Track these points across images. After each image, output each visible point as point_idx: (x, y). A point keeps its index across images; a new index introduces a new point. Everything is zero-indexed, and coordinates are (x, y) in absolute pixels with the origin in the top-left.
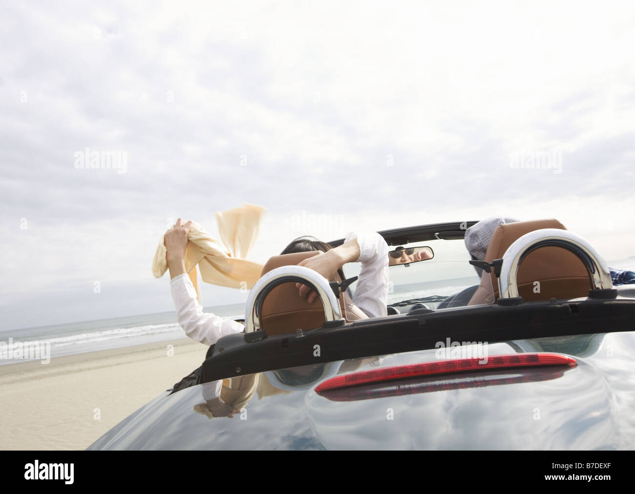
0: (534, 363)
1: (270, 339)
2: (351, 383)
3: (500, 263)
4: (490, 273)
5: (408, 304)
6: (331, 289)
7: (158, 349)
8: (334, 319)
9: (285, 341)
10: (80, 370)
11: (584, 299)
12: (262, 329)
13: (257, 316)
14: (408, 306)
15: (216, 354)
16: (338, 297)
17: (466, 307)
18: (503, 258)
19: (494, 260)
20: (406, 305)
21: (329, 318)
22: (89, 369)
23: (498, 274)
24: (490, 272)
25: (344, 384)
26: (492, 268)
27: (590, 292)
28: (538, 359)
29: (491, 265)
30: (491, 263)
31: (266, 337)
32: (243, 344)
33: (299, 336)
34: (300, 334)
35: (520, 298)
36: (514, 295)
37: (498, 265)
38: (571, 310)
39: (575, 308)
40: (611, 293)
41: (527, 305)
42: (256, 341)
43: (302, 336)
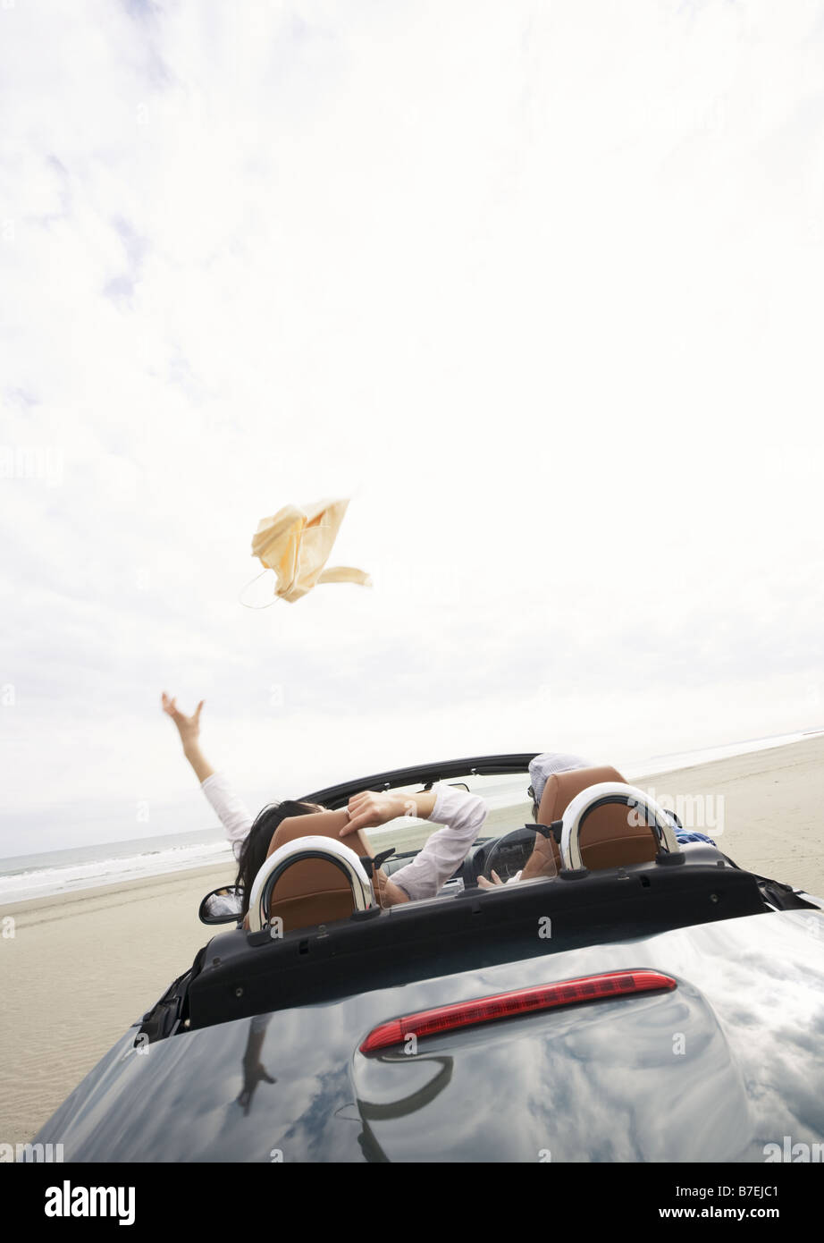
3: (560, 825)
4: (549, 840)
6: (362, 867)
8: (366, 908)
9: (304, 942)
11: (652, 866)
15: (207, 967)
18: (563, 819)
19: (552, 822)
21: (361, 907)
23: (559, 841)
24: (550, 837)
26: (550, 833)
27: (658, 856)
28: (634, 982)
29: (549, 829)
30: (549, 826)
32: (246, 949)
33: (321, 937)
34: (323, 934)
35: (585, 868)
36: (578, 865)
37: (558, 828)
38: (641, 883)
39: (645, 879)
40: (680, 858)
41: (592, 877)
42: (264, 944)
43: (326, 936)
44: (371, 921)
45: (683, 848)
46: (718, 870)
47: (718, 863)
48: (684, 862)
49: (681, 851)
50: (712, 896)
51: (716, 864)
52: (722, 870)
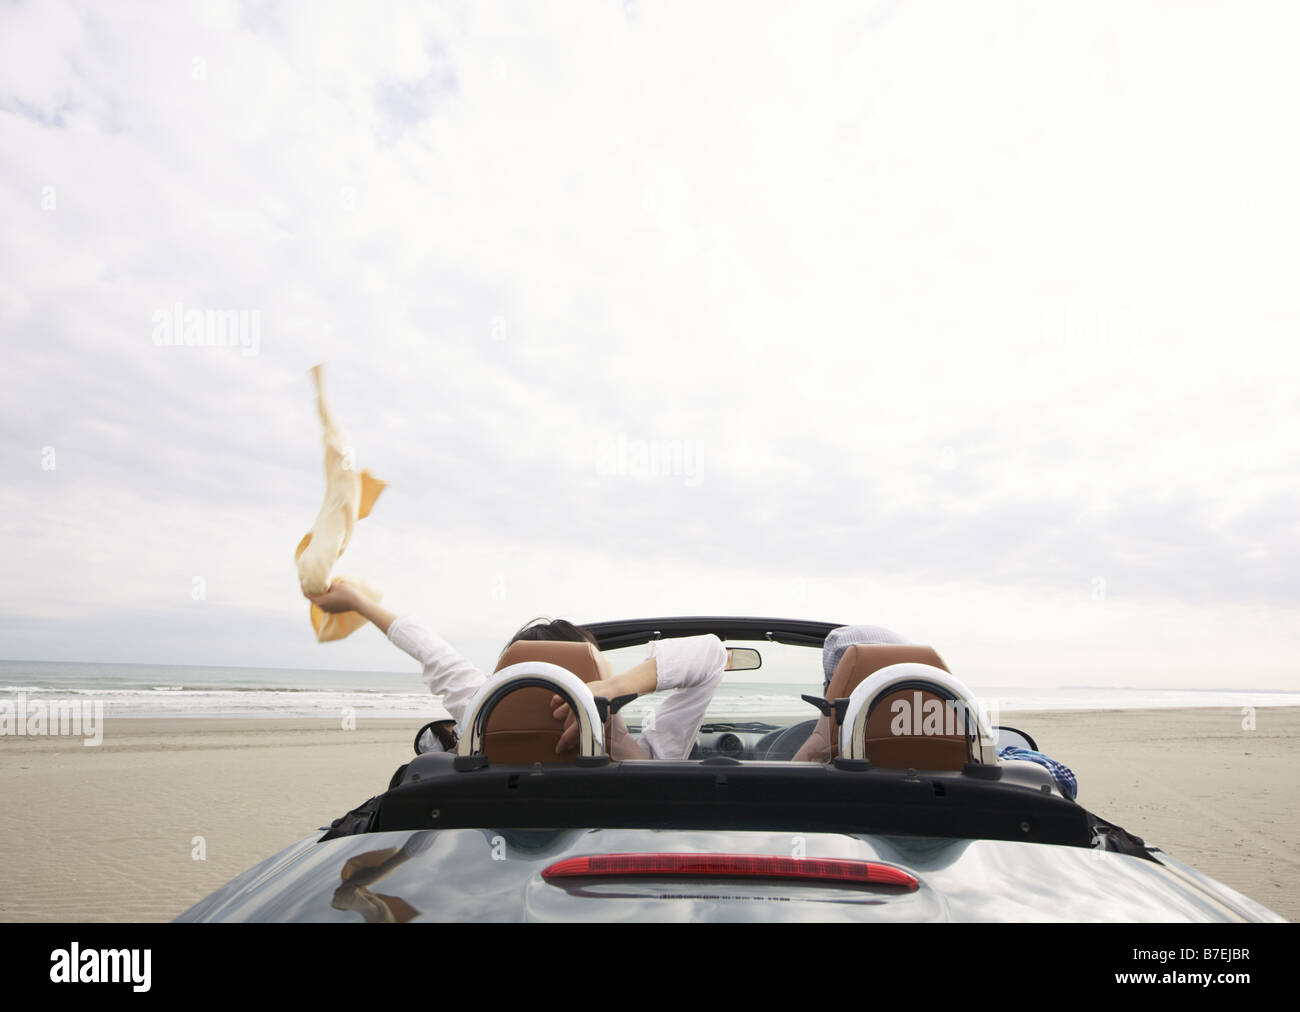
0: (860, 878)
1: (495, 770)
2: (596, 871)
3: (846, 704)
4: (828, 718)
5: (716, 731)
6: (595, 708)
7: (319, 730)
8: (593, 754)
9: (514, 778)
10: (185, 748)
11: (956, 775)
12: (483, 753)
13: (478, 735)
14: (715, 733)
15: (406, 782)
16: (604, 719)
17: (787, 763)
18: (851, 698)
19: (838, 699)
20: (711, 732)
21: (586, 752)
22: (200, 748)
23: (840, 721)
25: (585, 870)
26: (833, 710)
27: (965, 766)
28: (866, 872)
29: (832, 706)
30: (832, 703)
31: (485, 766)
32: (451, 772)
33: (535, 774)
34: (537, 771)
35: (867, 761)
36: (859, 755)
37: (842, 707)
38: (934, 790)
39: (940, 788)
40: (995, 772)
41: (875, 773)
42: (471, 771)
43: (540, 774)
44: (595, 770)
45: (1003, 763)
46: (1041, 796)
47: (1042, 787)
48: (998, 779)
49: (999, 764)
50: (1024, 824)
51: (1039, 788)
52: (1047, 797)
